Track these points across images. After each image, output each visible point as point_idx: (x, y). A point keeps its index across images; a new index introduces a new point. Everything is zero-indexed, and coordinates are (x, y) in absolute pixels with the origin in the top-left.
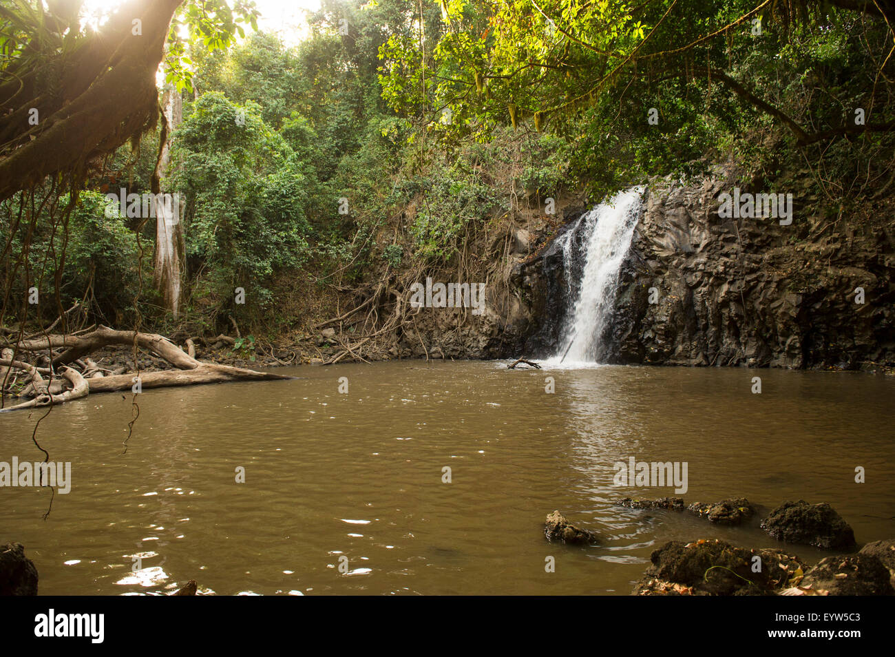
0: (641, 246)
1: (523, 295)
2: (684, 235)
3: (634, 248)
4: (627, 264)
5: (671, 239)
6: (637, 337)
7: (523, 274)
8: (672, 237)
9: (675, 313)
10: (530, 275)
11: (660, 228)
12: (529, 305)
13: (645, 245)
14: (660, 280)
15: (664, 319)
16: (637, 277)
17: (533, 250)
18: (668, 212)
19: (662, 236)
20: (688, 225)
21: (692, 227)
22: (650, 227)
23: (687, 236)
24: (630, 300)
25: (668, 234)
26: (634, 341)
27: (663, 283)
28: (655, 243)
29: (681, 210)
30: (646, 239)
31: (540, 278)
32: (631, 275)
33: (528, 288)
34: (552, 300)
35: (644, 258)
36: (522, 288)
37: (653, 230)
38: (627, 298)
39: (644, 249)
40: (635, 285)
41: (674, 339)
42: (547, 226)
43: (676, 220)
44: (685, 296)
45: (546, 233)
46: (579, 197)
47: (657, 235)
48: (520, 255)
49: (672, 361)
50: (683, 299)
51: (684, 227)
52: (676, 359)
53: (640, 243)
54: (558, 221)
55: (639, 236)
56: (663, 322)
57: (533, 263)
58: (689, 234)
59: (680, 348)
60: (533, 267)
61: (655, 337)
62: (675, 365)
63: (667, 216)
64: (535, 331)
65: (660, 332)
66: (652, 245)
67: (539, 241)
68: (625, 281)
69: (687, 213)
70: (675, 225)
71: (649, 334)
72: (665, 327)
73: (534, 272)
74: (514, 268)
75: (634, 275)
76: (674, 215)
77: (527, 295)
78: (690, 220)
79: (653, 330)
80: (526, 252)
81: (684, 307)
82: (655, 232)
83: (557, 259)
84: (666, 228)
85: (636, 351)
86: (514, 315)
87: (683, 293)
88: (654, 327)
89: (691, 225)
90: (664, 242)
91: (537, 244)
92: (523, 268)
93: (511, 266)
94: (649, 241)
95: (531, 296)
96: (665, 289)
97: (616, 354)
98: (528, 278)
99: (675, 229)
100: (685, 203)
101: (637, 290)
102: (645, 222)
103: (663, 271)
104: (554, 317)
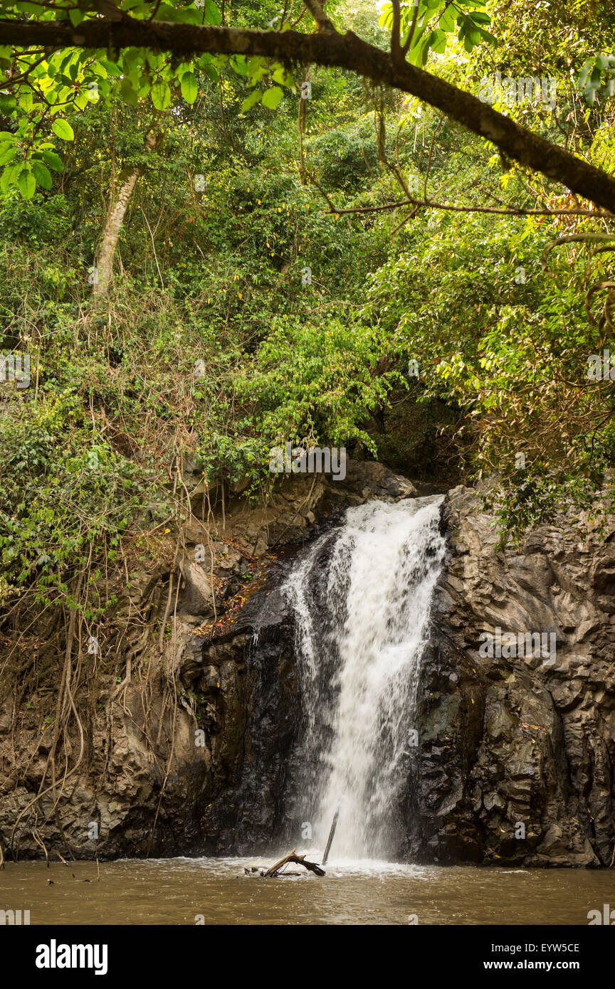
0: (456, 621)
1: (200, 708)
2: (543, 607)
3: (440, 625)
4: (433, 654)
5: (520, 612)
6: (470, 806)
7: (207, 661)
8: (521, 608)
9: (545, 759)
10: (218, 666)
11: (498, 590)
12: (212, 730)
13: (465, 619)
14: (502, 692)
15: (529, 770)
16: (460, 682)
17: (222, 611)
18: (511, 561)
19: (502, 605)
20: (549, 589)
21: (556, 594)
22: (478, 586)
23: (549, 611)
24: (450, 729)
25: (513, 602)
26: (468, 815)
27: (507, 697)
28: (489, 618)
29: (538, 560)
30: (467, 607)
31: (240, 672)
32: (447, 679)
33: (215, 693)
34: (265, 722)
35: (464, 644)
36: (198, 692)
37: (485, 592)
38: (441, 724)
39: (461, 627)
40: (456, 697)
41: (544, 811)
42: (240, 562)
43: (527, 578)
44: (553, 725)
45: (239, 576)
46: (296, 506)
47: (493, 602)
48: (191, 619)
49: (543, 858)
50: (551, 731)
51: (543, 593)
52: (546, 853)
53: (452, 614)
54: (259, 552)
55: (448, 601)
56: (526, 776)
57: (229, 638)
58: (552, 607)
59: (557, 830)
60: (227, 647)
61: (506, 806)
62: (548, 865)
63: (510, 567)
64: (219, 791)
65: (519, 797)
66: (480, 620)
67: (229, 593)
68: (433, 689)
69: (549, 567)
70: (526, 586)
71: (494, 801)
72: (532, 786)
73: (229, 658)
74: (188, 646)
75: (453, 677)
76: (525, 568)
77: (211, 707)
78: (554, 579)
79: (501, 793)
80: (205, 613)
81: (554, 748)
82: (489, 596)
83: (284, 634)
84: (510, 592)
85: (473, 836)
86: (179, 754)
87: (549, 720)
88: (501, 785)
89: (555, 589)
90: (505, 616)
91: (226, 597)
92: (205, 647)
93: (182, 643)
94: (473, 612)
95: (221, 711)
96: (513, 710)
97: (434, 843)
98: (213, 671)
99: (524, 594)
100: (548, 547)
101: (463, 710)
102: (467, 574)
103: (503, 673)
104: (269, 760)
